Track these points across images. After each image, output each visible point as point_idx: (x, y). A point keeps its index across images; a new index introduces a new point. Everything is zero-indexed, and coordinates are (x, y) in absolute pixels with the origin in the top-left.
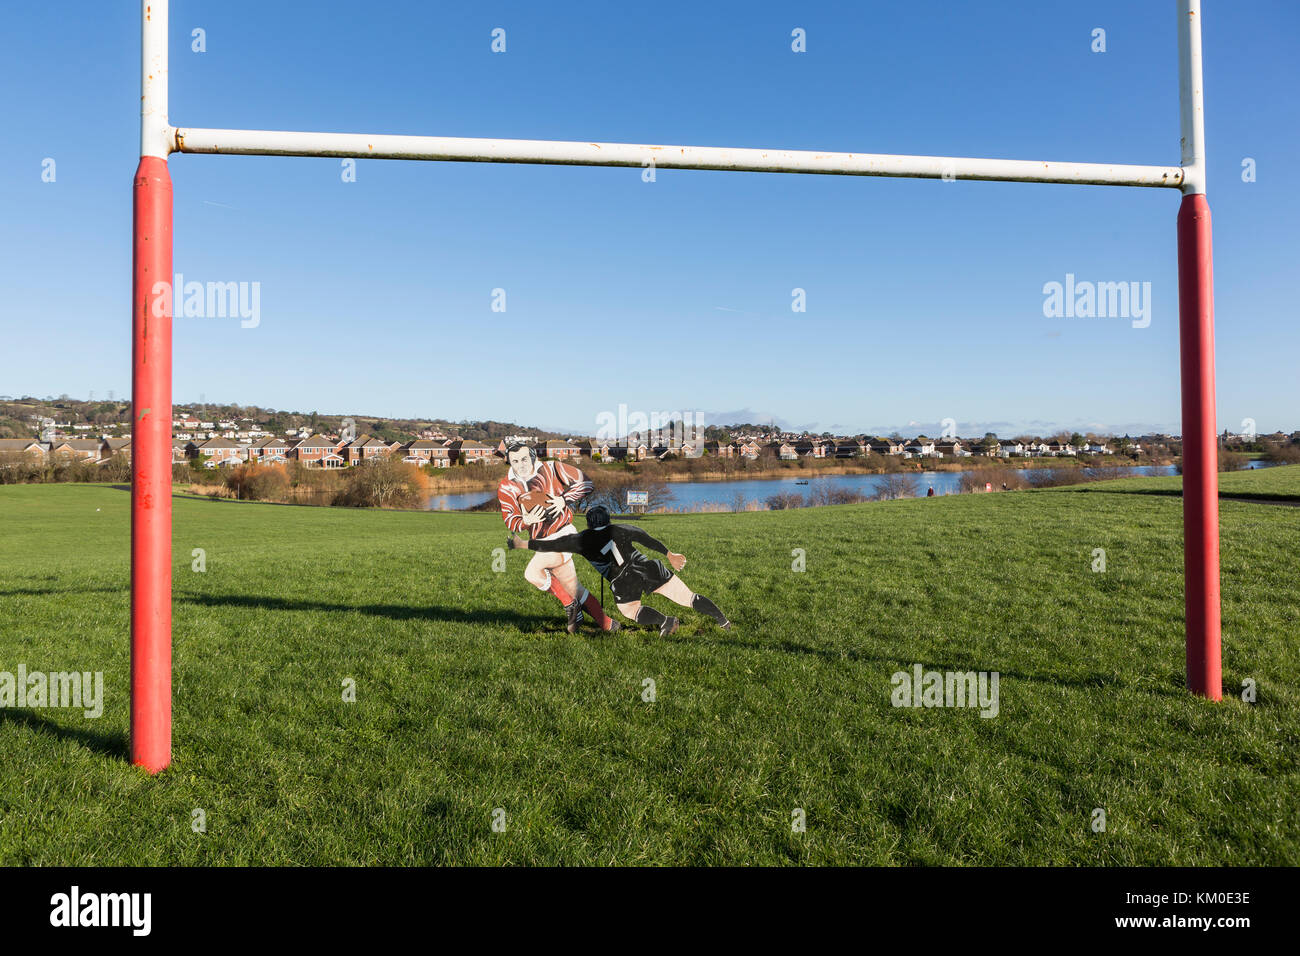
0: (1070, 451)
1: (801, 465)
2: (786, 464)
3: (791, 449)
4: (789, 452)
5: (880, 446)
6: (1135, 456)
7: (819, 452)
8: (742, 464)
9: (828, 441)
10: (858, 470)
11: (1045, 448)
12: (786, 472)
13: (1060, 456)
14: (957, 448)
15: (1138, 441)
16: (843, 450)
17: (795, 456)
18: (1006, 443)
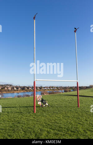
0: (52, 89)
1: (17, 91)
2: (15, 91)
3: (16, 88)
4: (15, 89)
5: (28, 88)
6: (59, 89)
7: (20, 89)
8: (9, 91)
9: (20, 87)
10: (25, 91)
11: (49, 88)
12: (15, 92)
13: (51, 89)
14: (38, 88)
15: (59, 87)
16: (23, 88)
17: (16, 89)
18: (44, 88)
